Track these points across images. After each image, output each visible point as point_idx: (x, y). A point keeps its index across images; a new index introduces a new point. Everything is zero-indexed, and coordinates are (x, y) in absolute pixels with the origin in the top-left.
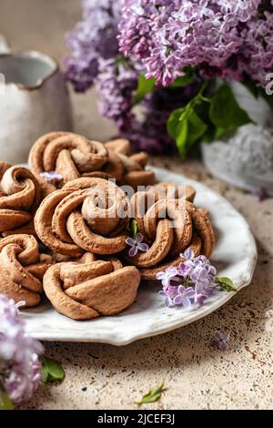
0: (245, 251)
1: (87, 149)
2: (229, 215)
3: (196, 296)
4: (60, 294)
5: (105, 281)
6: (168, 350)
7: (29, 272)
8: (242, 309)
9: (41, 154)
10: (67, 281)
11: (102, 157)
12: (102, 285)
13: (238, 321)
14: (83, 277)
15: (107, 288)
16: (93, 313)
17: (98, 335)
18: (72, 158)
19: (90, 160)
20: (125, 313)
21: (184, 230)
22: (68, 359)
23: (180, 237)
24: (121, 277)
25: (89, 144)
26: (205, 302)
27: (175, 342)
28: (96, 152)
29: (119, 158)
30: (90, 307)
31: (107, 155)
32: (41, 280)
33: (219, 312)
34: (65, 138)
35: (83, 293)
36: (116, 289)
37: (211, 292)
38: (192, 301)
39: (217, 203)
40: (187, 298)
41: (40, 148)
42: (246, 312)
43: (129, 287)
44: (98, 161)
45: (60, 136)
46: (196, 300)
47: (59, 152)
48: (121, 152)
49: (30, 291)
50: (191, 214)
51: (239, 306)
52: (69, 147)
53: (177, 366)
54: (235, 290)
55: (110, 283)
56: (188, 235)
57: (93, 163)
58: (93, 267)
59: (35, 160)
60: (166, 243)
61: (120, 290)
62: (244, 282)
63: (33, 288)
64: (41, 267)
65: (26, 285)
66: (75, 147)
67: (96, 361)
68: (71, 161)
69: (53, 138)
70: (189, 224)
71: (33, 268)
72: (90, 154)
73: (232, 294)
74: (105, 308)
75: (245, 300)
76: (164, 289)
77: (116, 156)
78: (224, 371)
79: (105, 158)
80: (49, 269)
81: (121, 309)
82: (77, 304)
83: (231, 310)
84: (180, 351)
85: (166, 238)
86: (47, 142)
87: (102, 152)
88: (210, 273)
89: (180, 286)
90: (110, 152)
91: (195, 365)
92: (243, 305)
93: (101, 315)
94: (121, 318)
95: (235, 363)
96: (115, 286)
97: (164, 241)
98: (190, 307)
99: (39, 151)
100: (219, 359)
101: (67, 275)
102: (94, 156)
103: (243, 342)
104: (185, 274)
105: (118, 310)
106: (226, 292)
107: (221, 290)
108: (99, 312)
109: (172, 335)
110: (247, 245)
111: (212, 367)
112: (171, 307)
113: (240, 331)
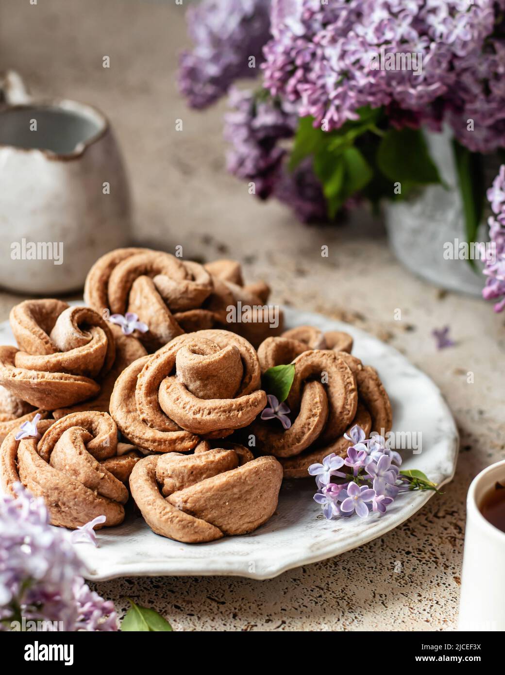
0: (439, 430)
1: (180, 274)
2: (405, 375)
3: (375, 500)
4: (160, 502)
5: (231, 480)
6: (333, 587)
7: (108, 469)
8: (441, 521)
9: (104, 285)
10: (168, 483)
11: (204, 285)
12: (228, 487)
13: (437, 540)
14: (196, 475)
15: (236, 490)
16: (213, 531)
17: (229, 563)
18: (157, 289)
19: (186, 291)
20: (262, 530)
21: (346, 399)
22: (177, 607)
23: (339, 410)
24: (257, 472)
25: (181, 266)
26: (388, 508)
27: (342, 574)
28: (193, 279)
29: (227, 288)
30: (208, 521)
31: (211, 283)
32: (127, 483)
33: (406, 527)
34: (141, 257)
35: (198, 500)
36: (249, 492)
37: (395, 494)
38: (370, 506)
39: (384, 357)
40: (362, 503)
41: (102, 276)
42: (448, 525)
43: (269, 488)
44: (199, 292)
45: (132, 255)
46: (375, 505)
47: (134, 280)
48: (229, 279)
49: (109, 499)
50: (355, 373)
51: (436, 516)
52: (150, 272)
53: (351, 609)
54: (433, 488)
55: (240, 482)
56: (351, 407)
57: (190, 296)
58: (211, 458)
59: (96, 295)
60: (316, 419)
61: (255, 494)
62: (445, 477)
63: (115, 495)
64: (123, 462)
65: (105, 491)
66: (158, 272)
67: (222, 608)
68: (156, 294)
69: (122, 259)
70: (352, 390)
71: (113, 464)
72: (185, 282)
73: (429, 494)
74: (232, 524)
75: (444, 508)
76: (325, 490)
77: (222, 285)
78: (426, 616)
79: (209, 288)
80: (137, 465)
81: (256, 524)
82: (189, 517)
83: (424, 522)
84: (352, 587)
85: (318, 411)
86: (112, 266)
87: (202, 279)
88: (393, 463)
89: (351, 483)
90: (215, 279)
91: (380, 608)
92: (441, 514)
93: (227, 536)
94: (257, 538)
95: (442, 602)
96: (247, 488)
97: (314, 415)
98: (366, 516)
99: (100, 280)
100: (416, 598)
101: (170, 472)
102: (192, 286)
103: (449, 571)
104: (357, 464)
105: (252, 526)
106: (419, 492)
107: (412, 489)
108: (222, 531)
109: (336, 564)
110: (440, 420)
111: (406, 610)
112: (335, 518)
113: (442, 555)
